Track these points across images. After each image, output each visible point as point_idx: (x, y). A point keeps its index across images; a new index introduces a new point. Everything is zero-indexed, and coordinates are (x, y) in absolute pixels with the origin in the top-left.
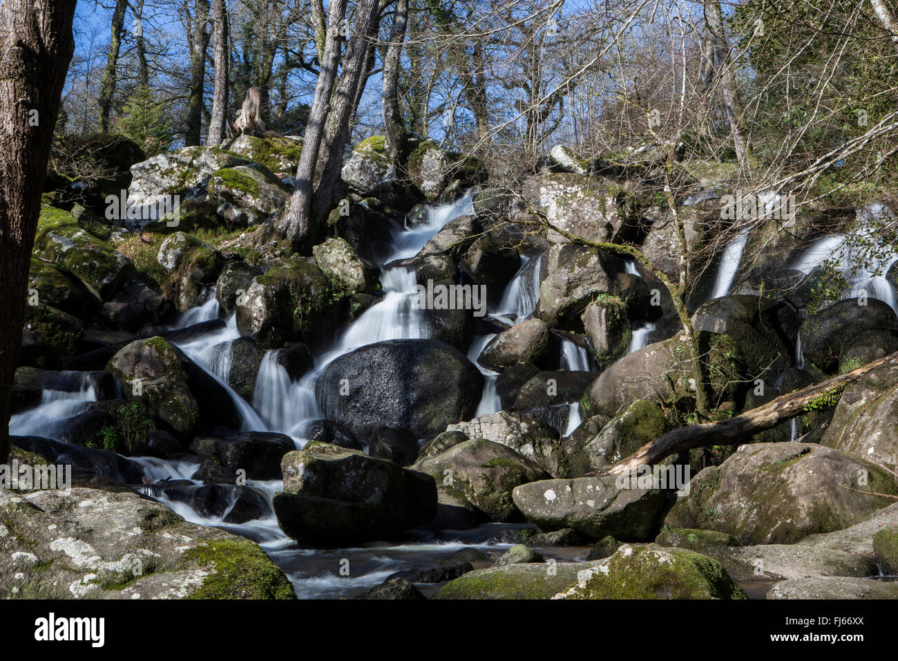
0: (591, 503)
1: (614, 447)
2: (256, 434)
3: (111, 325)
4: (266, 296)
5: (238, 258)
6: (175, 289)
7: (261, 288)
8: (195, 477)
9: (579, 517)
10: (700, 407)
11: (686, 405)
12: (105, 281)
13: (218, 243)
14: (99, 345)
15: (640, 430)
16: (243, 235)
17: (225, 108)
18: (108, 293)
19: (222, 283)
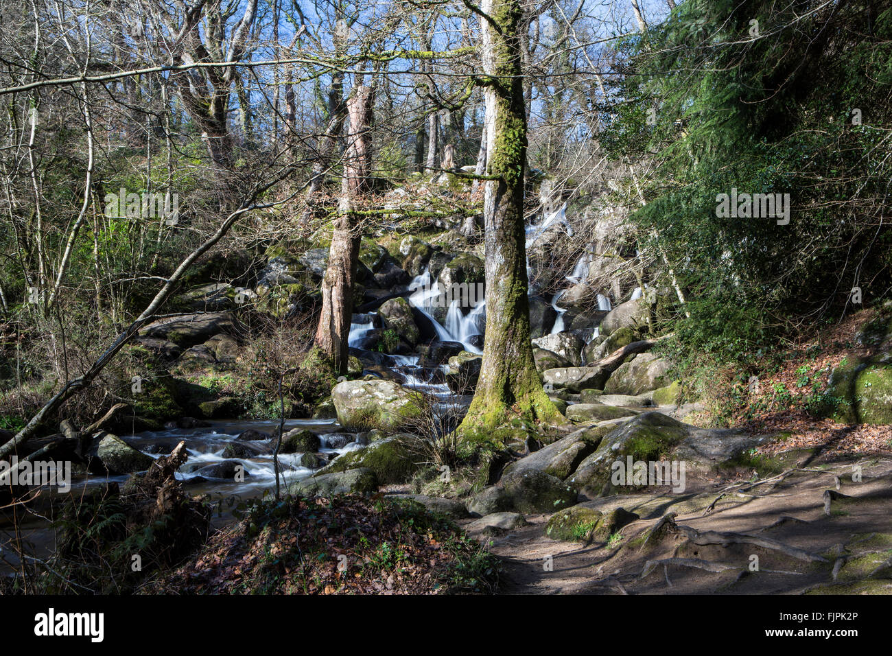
0: (574, 378)
1: (606, 351)
2: (446, 342)
3: (378, 285)
4: (451, 274)
5: (439, 248)
6: (409, 265)
7: (449, 270)
8: (418, 364)
9: (569, 383)
10: (651, 331)
11: (643, 330)
12: (375, 263)
13: (430, 239)
14: (374, 298)
15: (619, 342)
16: (442, 235)
17: (436, 146)
18: (376, 269)
19: (431, 263)
